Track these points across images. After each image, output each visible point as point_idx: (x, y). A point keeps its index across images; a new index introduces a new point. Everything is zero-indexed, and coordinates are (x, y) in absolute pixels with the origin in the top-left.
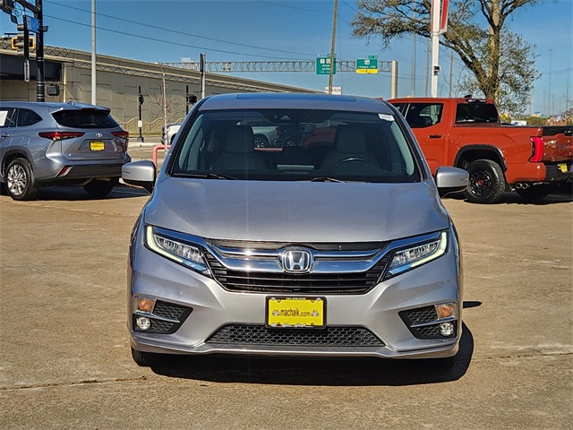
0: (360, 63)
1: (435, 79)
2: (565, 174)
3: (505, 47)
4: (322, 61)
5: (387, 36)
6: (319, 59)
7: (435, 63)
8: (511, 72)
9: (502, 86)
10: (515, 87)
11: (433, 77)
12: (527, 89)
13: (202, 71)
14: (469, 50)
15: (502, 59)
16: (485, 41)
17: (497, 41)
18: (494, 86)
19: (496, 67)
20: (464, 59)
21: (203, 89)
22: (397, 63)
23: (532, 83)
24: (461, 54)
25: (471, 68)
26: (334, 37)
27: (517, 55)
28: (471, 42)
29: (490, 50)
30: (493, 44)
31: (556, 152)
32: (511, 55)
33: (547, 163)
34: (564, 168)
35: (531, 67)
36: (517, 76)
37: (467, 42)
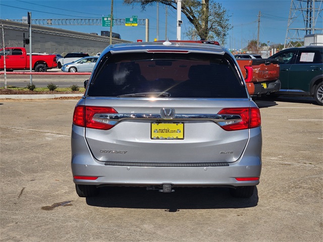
0: (128, 20)
1: (179, 29)
2: (266, 90)
3: (212, 11)
4: (105, 19)
5: (143, 3)
6: (103, 18)
7: (179, 19)
8: (216, 26)
9: (211, 33)
10: (218, 34)
11: (178, 27)
12: (224, 35)
13: (29, 23)
14: (191, 12)
15: (210, 18)
16: (201, 7)
17: (207, 8)
18: (206, 33)
19: (207, 23)
20: (189, 18)
21: (30, 35)
22: (148, 20)
23: (228, 32)
24: (187, 15)
25: (193, 23)
26: (112, 5)
27: (219, 15)
28: (192, 8)
29: (203, 12)
30: (205, 9)
31: (259, 75)
32: (215, 16)
33: (255, 83)
34: (265, 86)
35: (227, 22)
36: (219, 27)
37: (190, 8)
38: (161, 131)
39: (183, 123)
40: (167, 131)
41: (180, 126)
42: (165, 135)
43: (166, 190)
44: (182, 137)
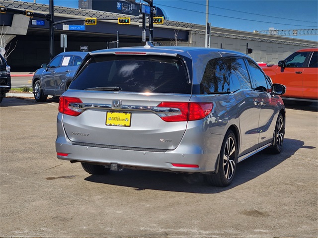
38: (114, 119)
39: (131, 113)
40: (118, 119)
41: (128, 115)
42: (117, 123)
43: (114, 168)
44: (129, 125)
